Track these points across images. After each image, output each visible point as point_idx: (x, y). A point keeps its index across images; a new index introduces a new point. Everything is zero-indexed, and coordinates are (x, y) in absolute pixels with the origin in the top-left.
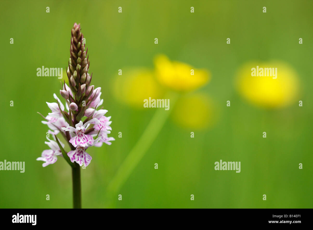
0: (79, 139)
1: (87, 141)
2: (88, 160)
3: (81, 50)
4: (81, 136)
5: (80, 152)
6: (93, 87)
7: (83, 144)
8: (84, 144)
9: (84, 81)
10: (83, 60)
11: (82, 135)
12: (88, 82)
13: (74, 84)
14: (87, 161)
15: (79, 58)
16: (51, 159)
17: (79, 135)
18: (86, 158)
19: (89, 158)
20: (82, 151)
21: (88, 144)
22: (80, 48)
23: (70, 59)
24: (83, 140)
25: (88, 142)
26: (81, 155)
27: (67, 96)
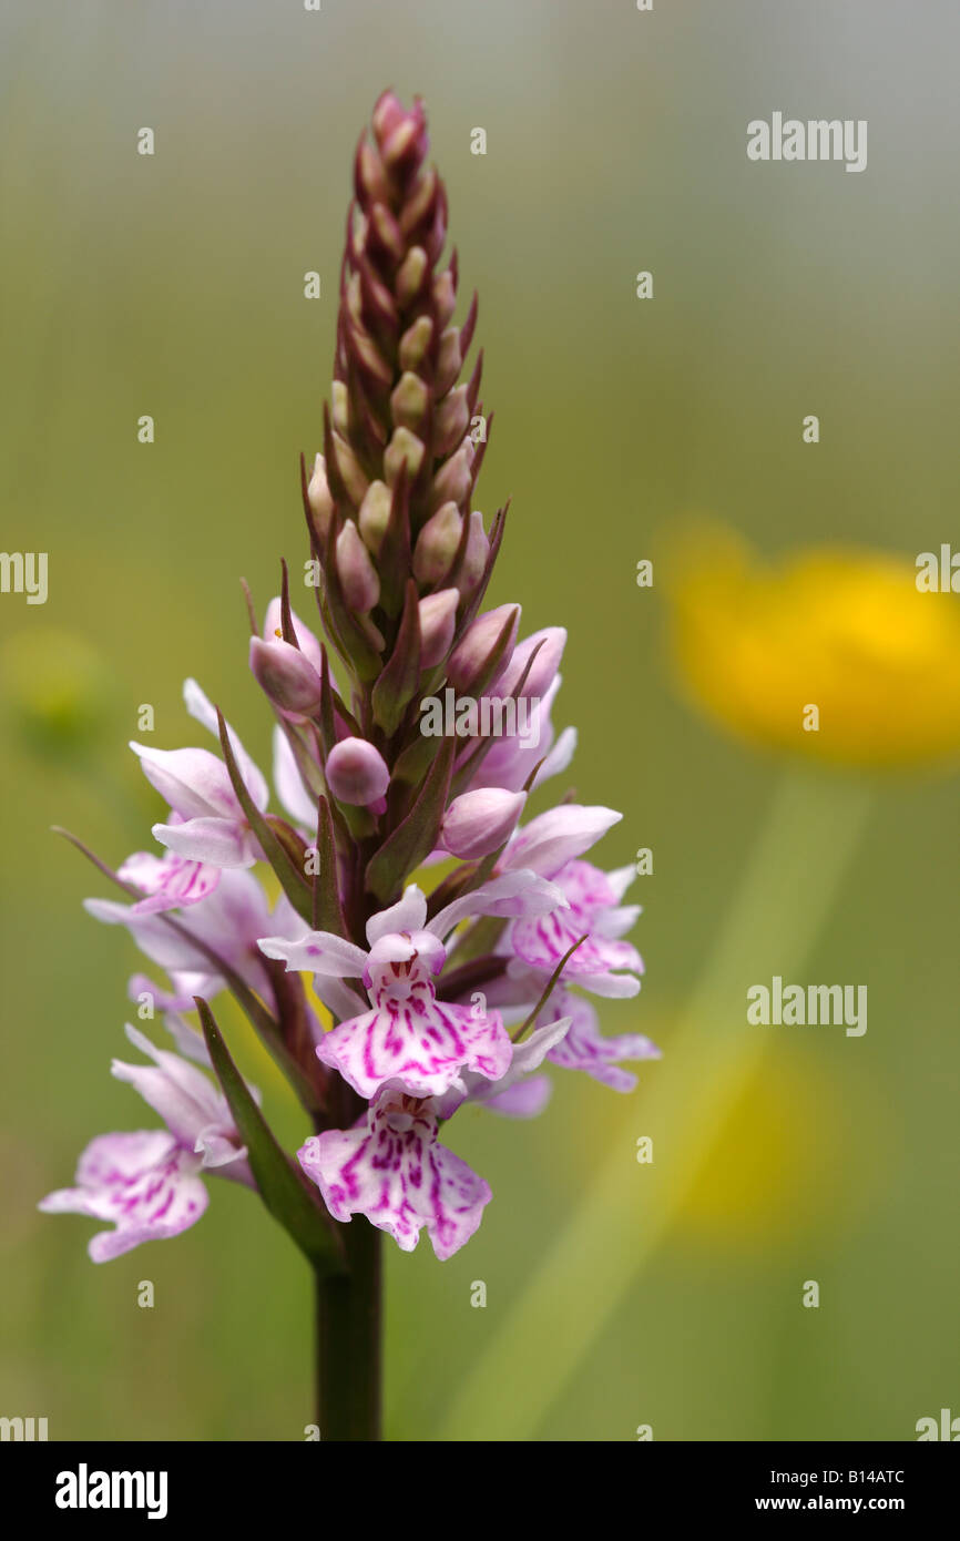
0: (390, 1033)
1: (460, 1050)
2: (462, 1203)
3: (423, 313)
4: (410, 1007)
5: (395, 1138)
6: (513, 615)
7: (425, 1073)
8: (438, 1071)
9: (441, 563)
10: (438, 399)
11: (418, 1005)
12: (471, 580)
13: (361, 593)
14: (449, 1214)
15: (409, 377)
16: (159, 1200)
17: (394, 1002)
18: (444, 1187)
19: (467, 1187)
20: (411, 1135)
21: (465, 1073)
22: (424, 299)
23: (339, 389)
24: (426, 1045)
25: (462, 1061)
26: (405, 1169)
27: (302, 685)
